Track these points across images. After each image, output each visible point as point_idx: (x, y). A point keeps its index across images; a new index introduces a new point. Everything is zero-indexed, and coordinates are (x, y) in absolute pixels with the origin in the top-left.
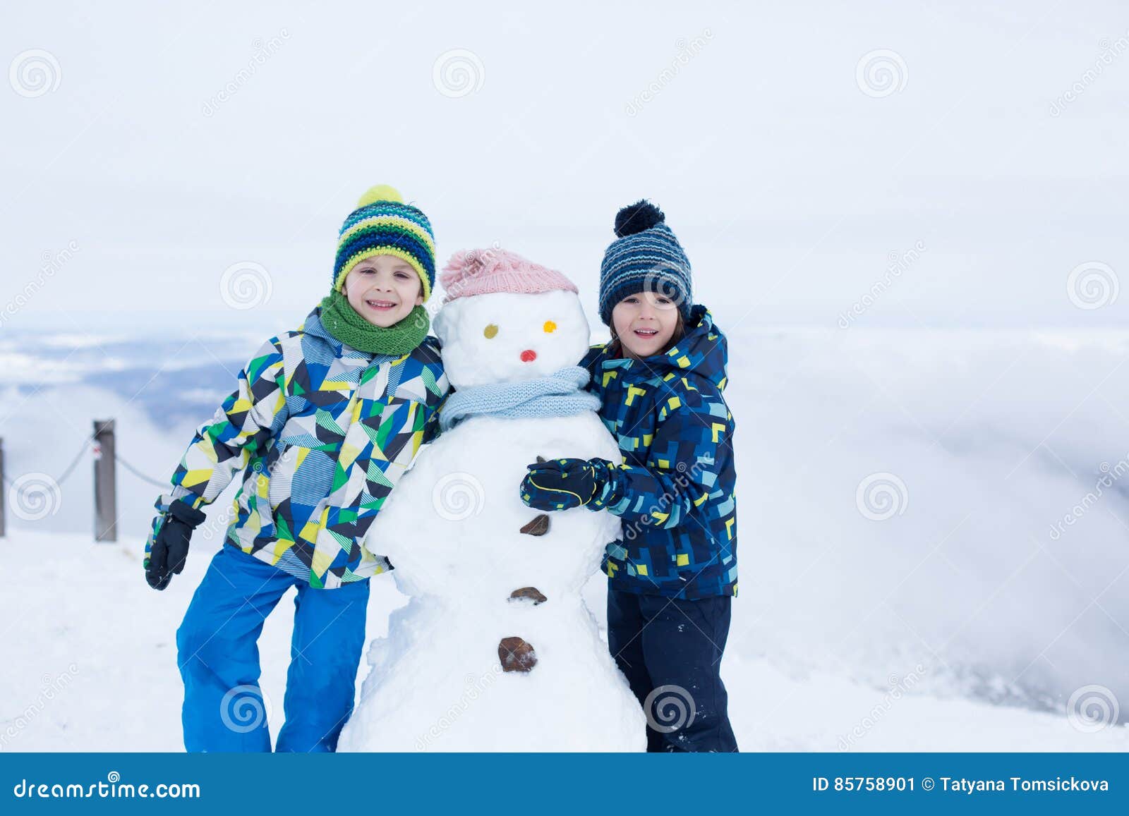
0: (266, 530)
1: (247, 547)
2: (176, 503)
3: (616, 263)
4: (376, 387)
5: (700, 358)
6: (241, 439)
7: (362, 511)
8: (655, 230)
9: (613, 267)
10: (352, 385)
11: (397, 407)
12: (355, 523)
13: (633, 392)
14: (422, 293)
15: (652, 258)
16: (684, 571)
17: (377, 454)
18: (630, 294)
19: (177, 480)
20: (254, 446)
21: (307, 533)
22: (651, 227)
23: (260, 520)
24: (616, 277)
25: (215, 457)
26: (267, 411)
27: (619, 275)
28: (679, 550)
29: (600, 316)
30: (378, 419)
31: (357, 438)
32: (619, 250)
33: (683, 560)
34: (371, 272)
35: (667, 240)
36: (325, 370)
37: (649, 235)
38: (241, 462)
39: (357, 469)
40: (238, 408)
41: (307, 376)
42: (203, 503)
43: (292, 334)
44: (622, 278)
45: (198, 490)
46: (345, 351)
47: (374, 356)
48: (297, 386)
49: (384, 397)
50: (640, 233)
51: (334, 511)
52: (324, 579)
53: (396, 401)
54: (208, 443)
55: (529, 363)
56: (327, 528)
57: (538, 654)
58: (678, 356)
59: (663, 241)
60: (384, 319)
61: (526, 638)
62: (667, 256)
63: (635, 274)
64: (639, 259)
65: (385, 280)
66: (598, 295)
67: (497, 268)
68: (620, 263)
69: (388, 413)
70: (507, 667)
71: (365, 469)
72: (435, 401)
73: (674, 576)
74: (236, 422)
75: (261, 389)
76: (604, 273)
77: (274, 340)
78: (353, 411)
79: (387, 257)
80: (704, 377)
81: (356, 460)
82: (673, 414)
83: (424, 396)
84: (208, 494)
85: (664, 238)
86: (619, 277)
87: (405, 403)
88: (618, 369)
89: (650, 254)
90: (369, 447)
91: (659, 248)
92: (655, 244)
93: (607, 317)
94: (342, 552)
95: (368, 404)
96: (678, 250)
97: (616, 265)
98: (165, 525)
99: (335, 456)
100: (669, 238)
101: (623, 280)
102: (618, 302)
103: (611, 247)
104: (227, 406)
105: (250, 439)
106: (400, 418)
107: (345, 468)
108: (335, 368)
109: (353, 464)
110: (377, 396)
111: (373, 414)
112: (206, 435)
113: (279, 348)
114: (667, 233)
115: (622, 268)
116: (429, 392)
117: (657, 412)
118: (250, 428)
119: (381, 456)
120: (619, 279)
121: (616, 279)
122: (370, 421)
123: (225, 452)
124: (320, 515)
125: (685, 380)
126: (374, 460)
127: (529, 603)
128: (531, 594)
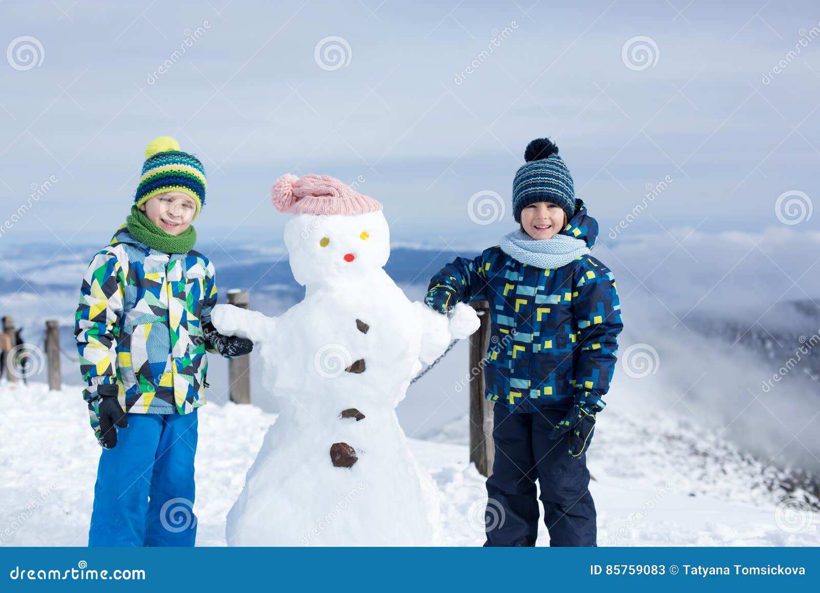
0: (130, 391)
3: (522, 182)
4: (176, 273)
6: (110, 327)
7: (192, 356)
8: (550, 159)
9: (520, 185)
10: (162, 275)
11: (192, 284)
12: (191, 365)
15: (546, 179)
17: (190, 316)
18: (532, 203)
20: (117, 331)
21: (165, 382)
22: (547, 157)
24: (522, 191)
27: (524, 190)
29: (513, 217)
30: (184, 293)
31: (177, 309)
32: (524, 172)
35: (557, 165)
36: (142, 266)
37: (545, 163)
39: (182, 329)
41: (136, 271)
44: (526, 192)
45: (108, 372)
46: (151, 251)
47: (170, 254)
48: (131, 278)
49: (183, 278)
50: (538, 161)
51: (178, 361)
52: (184, 407)
53: (190, 281)
56: (178, 373)
59: (554, 167)
62: (556, 177)
63: (535, 190)
64: (537, 180)
65: (177, 208)
66: (512, 202)
68: (525, 182)
69: (188, 288)
70: (336, 464)
71: (187, 328)
76: (515, 188)
78: (167, 290)
81: (180, 323)
85: (555, 164)
86: (524, 191)
87: (195, 281)
89: (545, 177)
90: (185, 313)
91: (551, 171)
92: (549, 169)
93: (518, 218)
94: (190, 386)
95: (175, 284)
96: (564, 172)
97: (522, 183)
99: (167, 323)
100: (560, 164)
101: (526, 193)
102: (524, 208)
103: (520, 170)
106: (196, 291)
107: (175, 330)
108: (148, 263)
109: (179, 327)
110: (178, 278)
111: (179, 290)
114: (558, 160)
115: (526, 185)
119: (193, 318)
120: (524, 193)
121: (522, 193)
122: (181, 296)
124: (171, 366)
126: (189, 321)
127: (352, 421)
128: (353, 414)
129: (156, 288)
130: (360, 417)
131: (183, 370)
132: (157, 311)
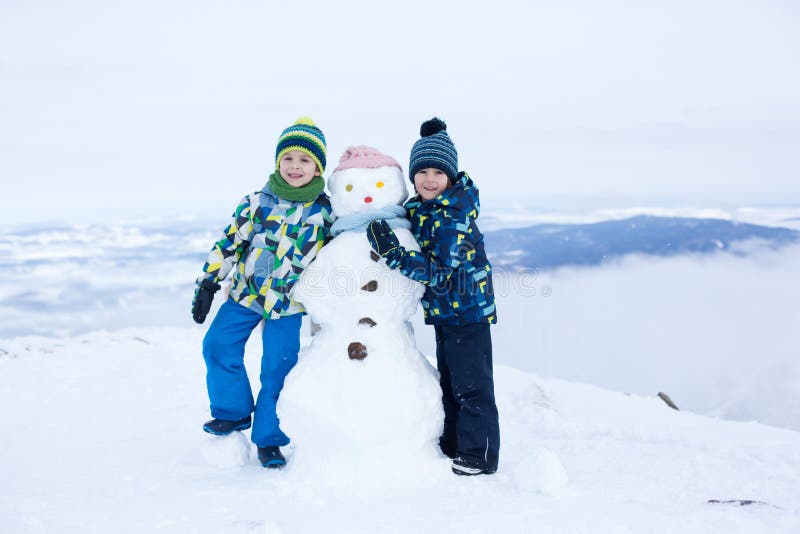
0: (245, 290)
1: (236, 299)
2: (205, 280)
3: (417, 152)
4: (295, 218)
5: (455, 200)
6: (234, 247)
7: (289, 280)
8: (438, 135)
9: (414, 155)
10: (283, 217)
11: (307, 228)
12: (285, 286)
13: (423, 218)
14: (317, 169)
15: (434, 150)
16: (456, 311)
17: (297, 251)
19: (205, 269)
20: (241, 250)
21: (262, 291)
22: (437, 133)
23: (242, 286)
25: (222, 256)
26: (244, 232)
27: (418, 158)
28: (453, 300)
30: (297, 234)
31: (285, 244)
32: (419, 145)
33: (456, 305)
34: (289, 159)
36: (270, 210)
37: (434, 138)
38: (235, 258)
39: (286, 259)
40: (231, 232)
41: (261, 213)
42: (219, 280)
43: (256, 193)
44: (419, 160)
45: (215, 273)
46: (280, 201)
47: (294, 202)
48: (257, 219)
49: (300, 224)
50: (430, 137)
51: (276, 280)
52: (270, 314)
53: (306, 225)
54: (219, 249)
55: (368, 204)
56: (271, 289)
57: (368, 351)
58: (442, 199)
59: (441, 141)
60: (297, 183)
61: (363, 343)
62: (441, 149)
63: (424, 159)
64: (426, 151)
65: (296, 163)
67: (357, 155)
69: (302, 231)
70: (352, 357)
71: (291, 259)
72: (328, 224)
73: (451, 313)
74: (231, 239)
75: (241, 221)
77: (247, 197)
78: (283, 230)
79: (297, 151)
80: (458, 210)
81: (285, 255)
82: (437, 230)
83: (322, 223)
84: (220, 275)
85: (443, 138)
87: (312, 226)
88: (415, 207)
89: (432, 148)
90: (292, 248)
91: (438, 144)
92: (436, 143)
94: (279, 300)
95: (290, 227)
96: (449, 145)
98: (200, 291)
99: (274, 252)
102: (418, 172)
104: (226, 231)
105: (238, 246)
106: (309, 234)
107: (280, 259)
108: (275, 209)
109: (284, 257)
110: (295, 222)
111: (294, 231)
112: (217, 246)
113: (249, 200)
114: (445, 136)
115: (420, 154)
116: (325, 221)
117: (430, 229)
118: (238, 241)
119: (300, 253)
121: (417, 160)
123: (227, 254)
124: (268, 283)
125: (445, 212)
126: (295, 255)
127: (368, 326)
128: (368, 321)
129: (274, 226)
130: (373, 324)
131: (276, 288)
132: (269, 242)
